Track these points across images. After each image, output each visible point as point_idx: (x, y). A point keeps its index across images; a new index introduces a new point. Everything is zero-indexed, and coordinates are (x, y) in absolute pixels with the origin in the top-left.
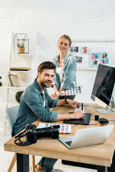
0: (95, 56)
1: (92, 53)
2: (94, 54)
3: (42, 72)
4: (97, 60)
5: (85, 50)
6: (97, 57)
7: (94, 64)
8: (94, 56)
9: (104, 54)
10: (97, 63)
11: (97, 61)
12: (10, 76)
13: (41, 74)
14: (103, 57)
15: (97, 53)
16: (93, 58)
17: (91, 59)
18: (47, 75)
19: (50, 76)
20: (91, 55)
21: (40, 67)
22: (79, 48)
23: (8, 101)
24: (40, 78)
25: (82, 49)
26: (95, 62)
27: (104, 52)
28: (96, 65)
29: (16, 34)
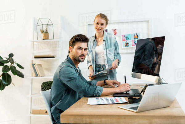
0: (126, 38)
1: (123, 35)
2: (125, 36)
3: (74, 46)
4: (128, 41)
5: (115, 32)
6: (128, 38)
7: (126, 46)
8: (124, 38)
9: (135, 35)
10: (128, 45)
11: (128, 43)
12: (34, 66)
13: (73, 49)
14: (135, 38)
15: (128, 35)
16: (124, 40)
17: (122, 41)
18: (80, 48)
19: (83, 50)
20: (121, 37)
21: (72, 41)
22: (108, 30)
23: (32, 94)
24: (72, 53)
25: (112, 31)
26: (126, 44)
27: (135, 33)
28: (128, 47)
29: (39, 19)
